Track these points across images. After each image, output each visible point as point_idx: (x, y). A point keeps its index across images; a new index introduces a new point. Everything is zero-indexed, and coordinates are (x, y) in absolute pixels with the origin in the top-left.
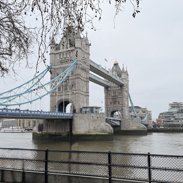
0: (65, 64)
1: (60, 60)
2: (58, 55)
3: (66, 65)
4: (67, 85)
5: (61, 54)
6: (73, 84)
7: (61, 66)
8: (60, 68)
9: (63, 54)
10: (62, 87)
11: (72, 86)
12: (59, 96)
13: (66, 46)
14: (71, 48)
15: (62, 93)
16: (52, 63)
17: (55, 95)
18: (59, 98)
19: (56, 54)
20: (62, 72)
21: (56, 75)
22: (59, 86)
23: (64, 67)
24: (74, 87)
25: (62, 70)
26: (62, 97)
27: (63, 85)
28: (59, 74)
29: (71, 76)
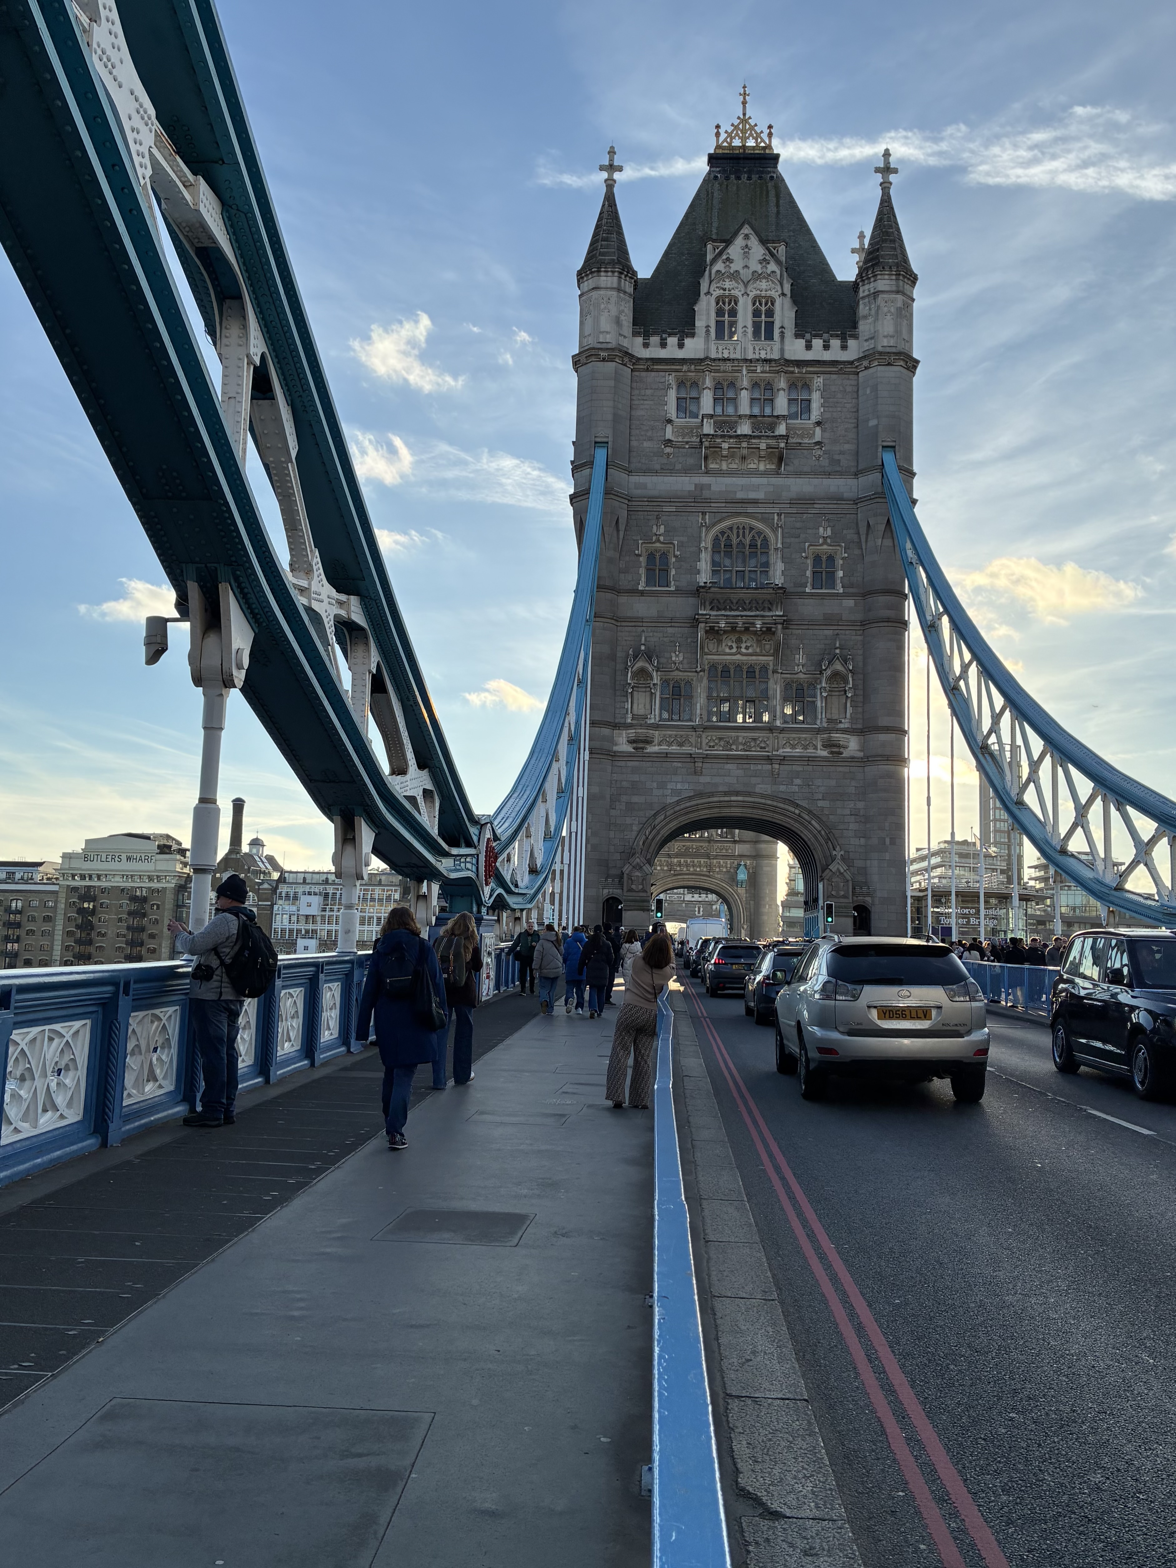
0: (750, 474)
1: (709, 428)
3: (757, 488)
4: (764, 669)
6: (838, 666)
7: (700, 487)
8: (695, 502)
9: (726, 384)
10: (705, 678)
11: (824, 685)
12: (680, 765)
13: (756, 313)
14: (809, 347)
15: (705, 741)
16: (610, 440)
17: (629, 748)
18: (679, 786)
19: (647, 370)
20: (710, 546)
21: (644, 564)
22: (676, 673)
23: (743, 502)
24: (850, 695)
25: (714, 525)
26: (717, 780)
27: (713, 666)
28: (676, 556)
29: (812, 595)
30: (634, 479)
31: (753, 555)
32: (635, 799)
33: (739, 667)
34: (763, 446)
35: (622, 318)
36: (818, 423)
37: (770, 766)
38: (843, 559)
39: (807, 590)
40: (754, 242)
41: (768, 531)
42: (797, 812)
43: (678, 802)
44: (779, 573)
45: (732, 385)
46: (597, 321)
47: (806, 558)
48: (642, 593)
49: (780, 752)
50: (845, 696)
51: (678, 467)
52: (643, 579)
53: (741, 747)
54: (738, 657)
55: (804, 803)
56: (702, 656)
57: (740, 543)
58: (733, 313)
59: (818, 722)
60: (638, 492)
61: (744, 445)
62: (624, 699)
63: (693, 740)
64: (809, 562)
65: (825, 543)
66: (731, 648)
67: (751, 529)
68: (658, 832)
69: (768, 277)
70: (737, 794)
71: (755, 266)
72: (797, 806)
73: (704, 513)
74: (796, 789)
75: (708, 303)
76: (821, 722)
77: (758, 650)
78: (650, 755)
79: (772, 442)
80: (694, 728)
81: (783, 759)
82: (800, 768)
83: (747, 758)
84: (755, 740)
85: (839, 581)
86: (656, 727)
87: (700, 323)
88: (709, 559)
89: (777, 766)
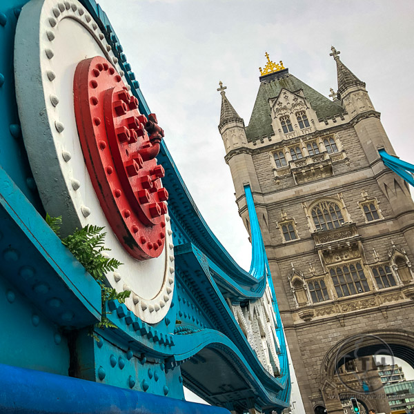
0: (319, 180)
1: (293, 166)
2: (270, 154)
3: (325, 185)
4: (358, 264)
5: (286, 149)
6: (398, 254)
7: (298, 192)
8: (298, 199)
9: (295, 148)
10: (330, 277)
11: (394, 264)
12: (331, 323)
13: (299, 118)
14: (327, 124)
15: (341, 309)
16: (250, 183)
17: (302, 321)
18: (335, 335)
19: (258, 153)
20: (311, 216)
21: (282, 232)
22: (314, 278)
23: (320, 192)
24: (410, 266)
25: (310, 206)
26: (354, 326)
27: (332, 270)
28: (296, 224)
29: (370, 224)
30: (266, 197)
31: (333, 213)
32: (313, 347)
33: (345, 267)
34: (321, 166)
35: (242, 136)
36: (343, 151)
37: (381, 314)
38: (379, 204)
39: (367, 222)
40: (288, 94)
41: (336, 202)
42: (406, 335)
43: (337, 345)
44: (349, 218)
45: (298, 148)
46: (231, 141)
47: (360, 208)
48: (285, 245)
49: (384, 304)
50: (407, 268)
51: (284, 187)
52: (284, 238)
53: (361, 307)
54: (343, 262)
55: (408, 329)
56: (325, 266)
57: (325, 211)
58: (289, 121)
59: (398, 284)
60: (269, 202)
61: (312, 168)
62: (291, 297)
63: (334, 309)
64: (362, 210)
65: (367, 199)
66: (338, 259)
67: (328, 203)
68: (332, 363)
69: (299, 104)
70: (369, 332)
71: (292, 102)
72: (405, 332)
73: (303, 203)
74: (400, 322)
75: (277, 121)
76: (400, 284)
77: (352, 256)
78: (315, 322)
79: (325, 164)
80: (333, 303)
81: (387, 308)
82: (398, 310)
83: (367, 312)
84: (367, 301)
85: (380, 215)
86: (313, 307)
87: (275, 130)
88: (313, 222)
89: (385, 312)
